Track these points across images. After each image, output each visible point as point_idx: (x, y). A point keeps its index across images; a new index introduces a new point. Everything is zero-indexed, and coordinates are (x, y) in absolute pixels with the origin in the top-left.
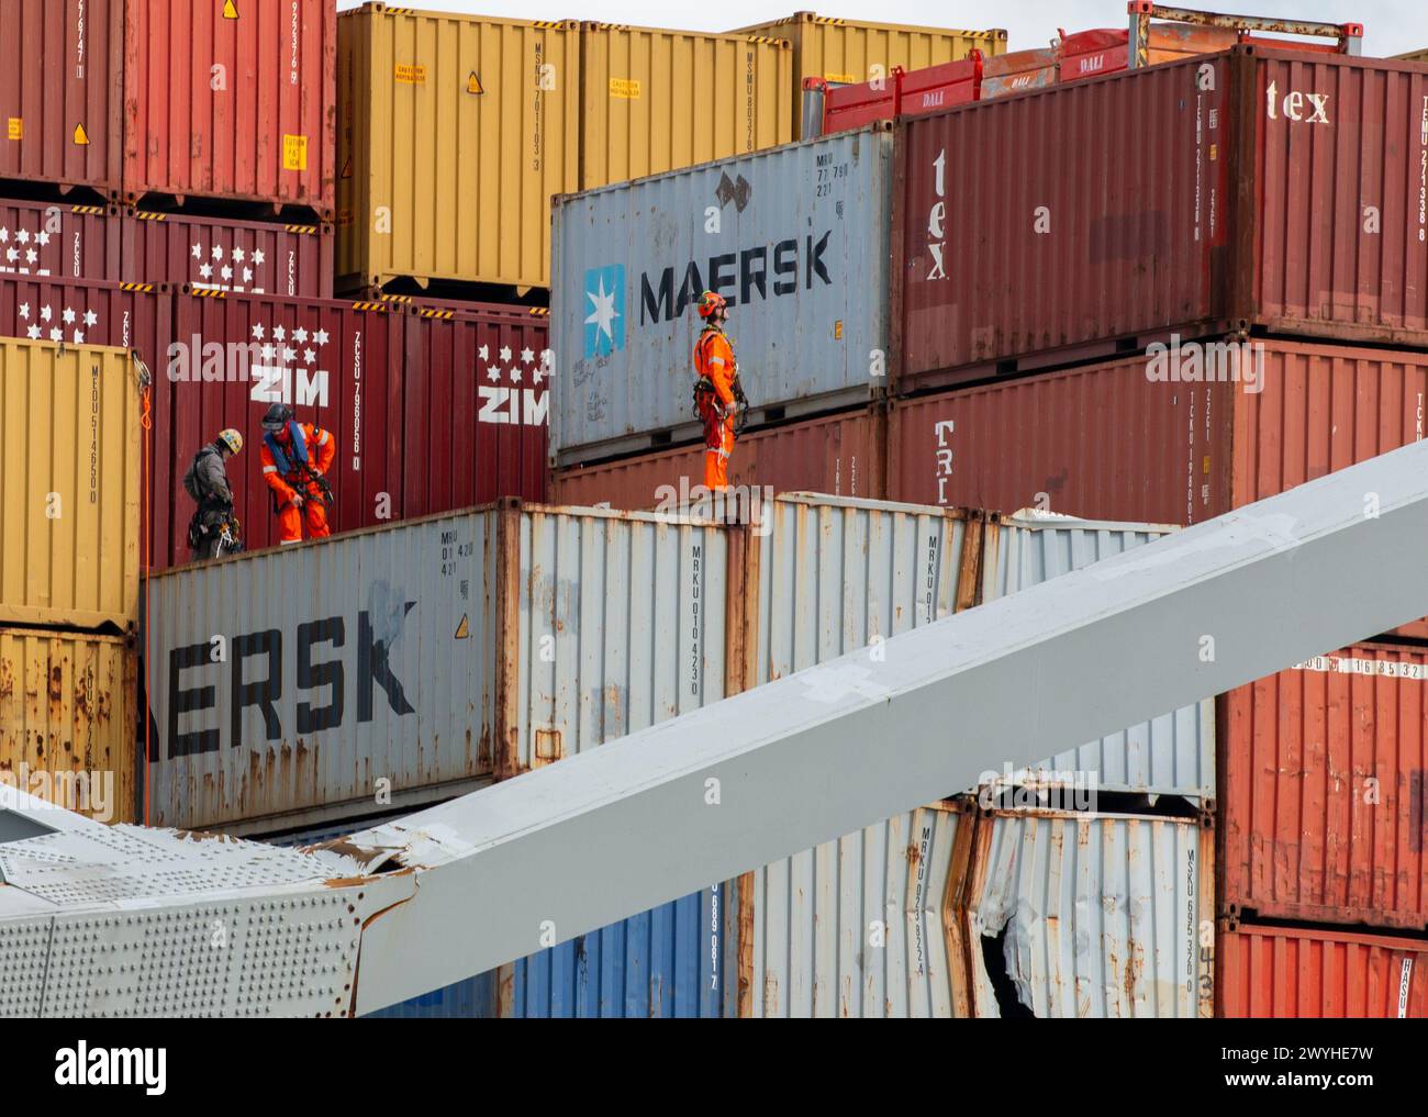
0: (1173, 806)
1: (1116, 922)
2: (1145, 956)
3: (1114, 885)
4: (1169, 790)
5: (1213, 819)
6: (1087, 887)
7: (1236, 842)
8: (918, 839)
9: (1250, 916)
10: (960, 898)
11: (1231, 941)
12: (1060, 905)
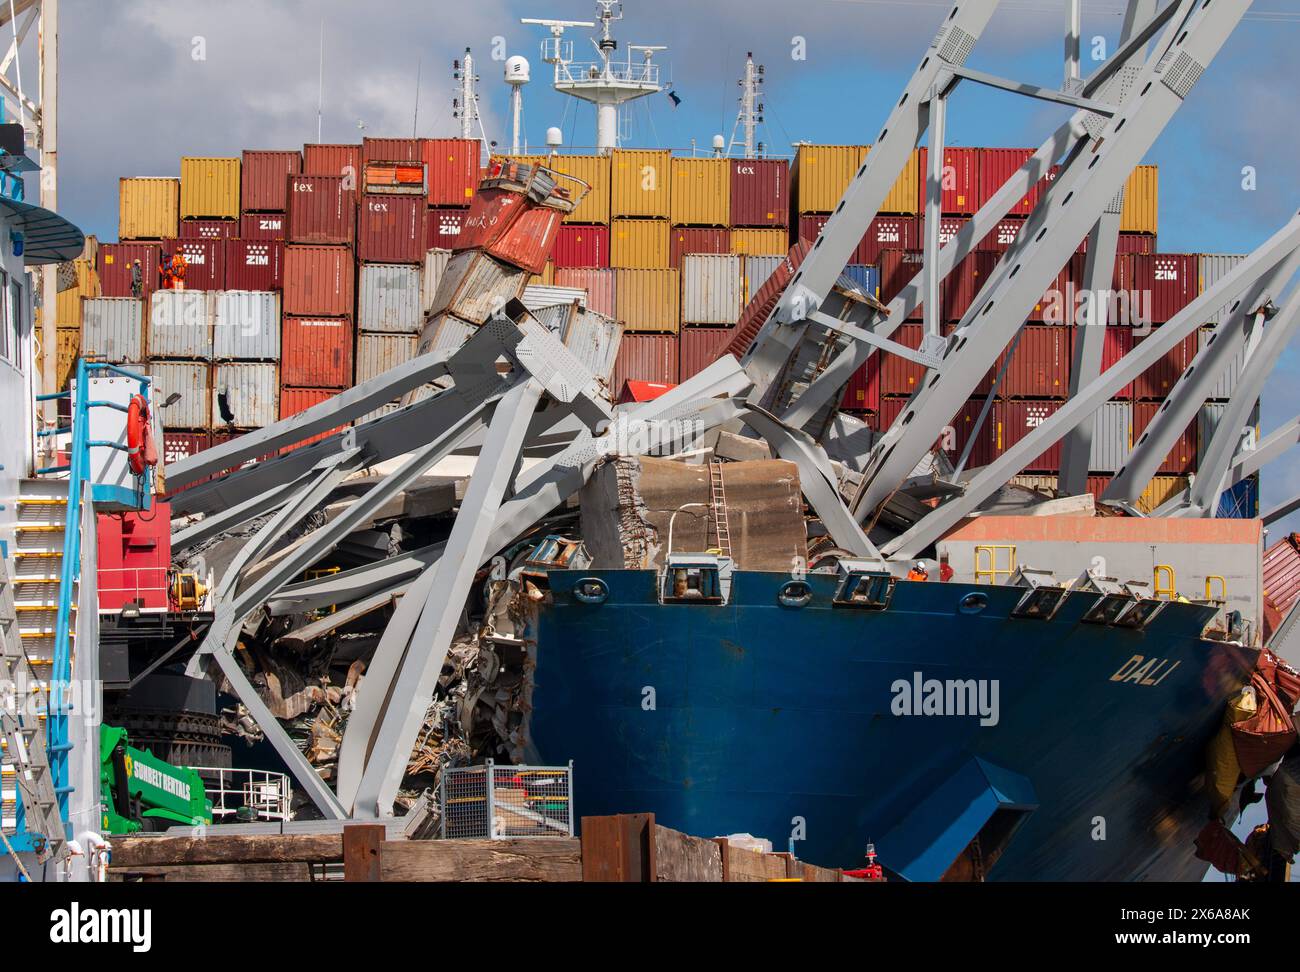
0: (268, 360)
1: (252, 389)
2: (259, 397)
3: (252, 381)
4: (267, 357)
5: (279, 363)
6: (245, 381)
7: (285, 369)
8: (197, 372)
9: (288, 386)
10: (210, 385)
11: (283, 392)
12: (239, 386)
